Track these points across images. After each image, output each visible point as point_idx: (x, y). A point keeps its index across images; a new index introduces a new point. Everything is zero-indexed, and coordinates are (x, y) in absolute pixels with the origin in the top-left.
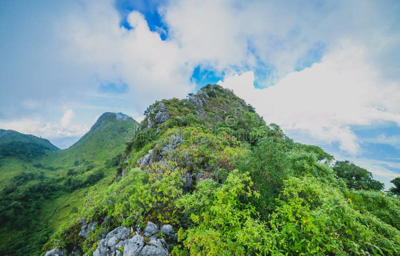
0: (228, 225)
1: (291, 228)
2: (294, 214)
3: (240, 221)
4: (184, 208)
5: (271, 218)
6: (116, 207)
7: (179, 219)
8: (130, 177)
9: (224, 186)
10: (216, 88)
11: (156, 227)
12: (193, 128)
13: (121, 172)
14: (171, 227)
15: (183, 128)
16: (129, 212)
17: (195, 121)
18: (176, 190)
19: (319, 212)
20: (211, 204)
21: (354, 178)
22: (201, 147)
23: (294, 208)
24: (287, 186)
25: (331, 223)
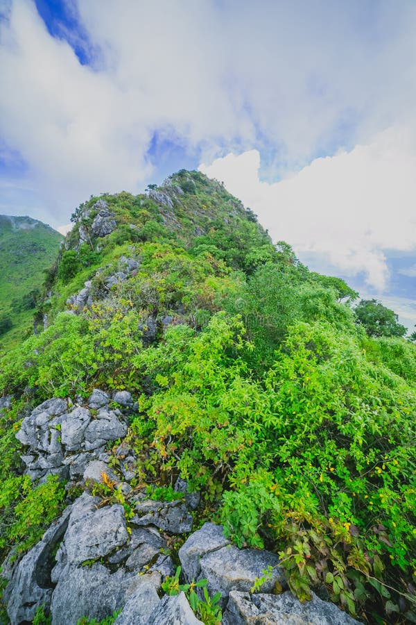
0: (209, 387)
1: (290, 387)
2: (297, 370)
3: (225, 381)
4: (147, 368)
5: (267, 376)
6: (40, 371)
7: (140, 383)
8: (57, 325)
9: (204, 335)
10: (197, 176)
11: (106, 395)
12: (157, 244)
13: (42, 319)
14: (128, 393)
15: (141, 245)
16: (63, 378)
17: (160, 233)
18: (132, 342)
19: (326, 367)
20: (185, 360)
21: (378, 322)
22: (169, 277)
23: (298, 362)
24: (292, 335)
25: (338, 378)
